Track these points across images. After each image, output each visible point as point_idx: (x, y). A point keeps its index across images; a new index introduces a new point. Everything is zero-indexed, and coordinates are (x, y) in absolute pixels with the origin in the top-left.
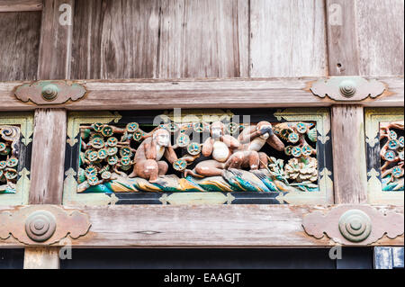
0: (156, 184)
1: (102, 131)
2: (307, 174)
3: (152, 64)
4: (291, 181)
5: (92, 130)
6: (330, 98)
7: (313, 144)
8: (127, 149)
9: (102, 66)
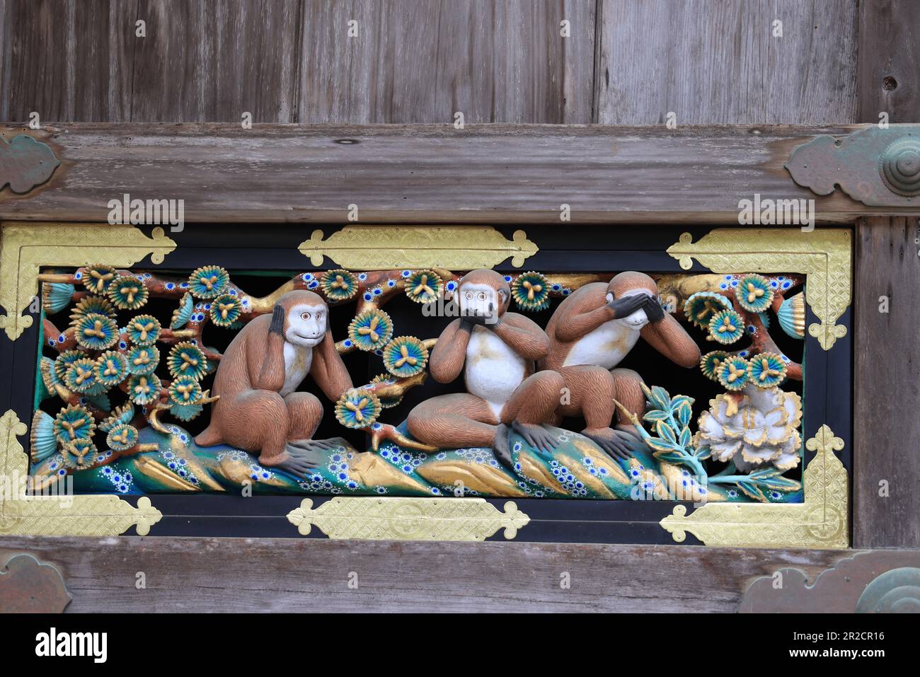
0: (280, 469)
1: (110, 291)
2: (766, 446)
3: (276, 68)
4: (713, 467)
5: (79, 287)
6: (847, 196)
7: (793, 347)
8: (192, 353)
9: (113, 70)
